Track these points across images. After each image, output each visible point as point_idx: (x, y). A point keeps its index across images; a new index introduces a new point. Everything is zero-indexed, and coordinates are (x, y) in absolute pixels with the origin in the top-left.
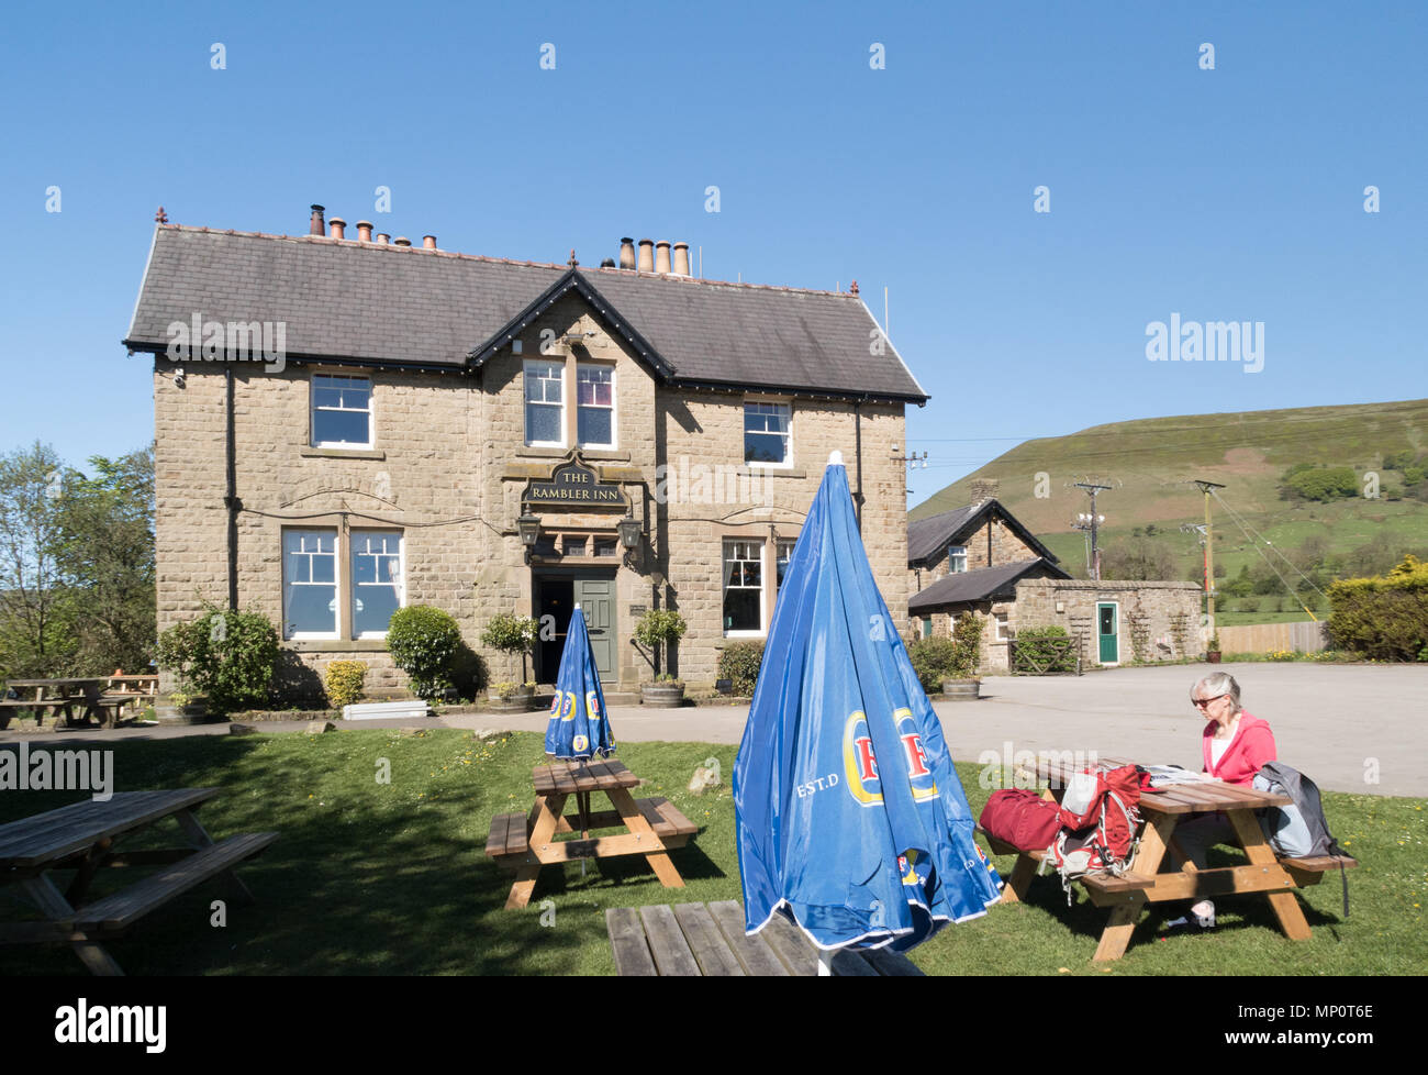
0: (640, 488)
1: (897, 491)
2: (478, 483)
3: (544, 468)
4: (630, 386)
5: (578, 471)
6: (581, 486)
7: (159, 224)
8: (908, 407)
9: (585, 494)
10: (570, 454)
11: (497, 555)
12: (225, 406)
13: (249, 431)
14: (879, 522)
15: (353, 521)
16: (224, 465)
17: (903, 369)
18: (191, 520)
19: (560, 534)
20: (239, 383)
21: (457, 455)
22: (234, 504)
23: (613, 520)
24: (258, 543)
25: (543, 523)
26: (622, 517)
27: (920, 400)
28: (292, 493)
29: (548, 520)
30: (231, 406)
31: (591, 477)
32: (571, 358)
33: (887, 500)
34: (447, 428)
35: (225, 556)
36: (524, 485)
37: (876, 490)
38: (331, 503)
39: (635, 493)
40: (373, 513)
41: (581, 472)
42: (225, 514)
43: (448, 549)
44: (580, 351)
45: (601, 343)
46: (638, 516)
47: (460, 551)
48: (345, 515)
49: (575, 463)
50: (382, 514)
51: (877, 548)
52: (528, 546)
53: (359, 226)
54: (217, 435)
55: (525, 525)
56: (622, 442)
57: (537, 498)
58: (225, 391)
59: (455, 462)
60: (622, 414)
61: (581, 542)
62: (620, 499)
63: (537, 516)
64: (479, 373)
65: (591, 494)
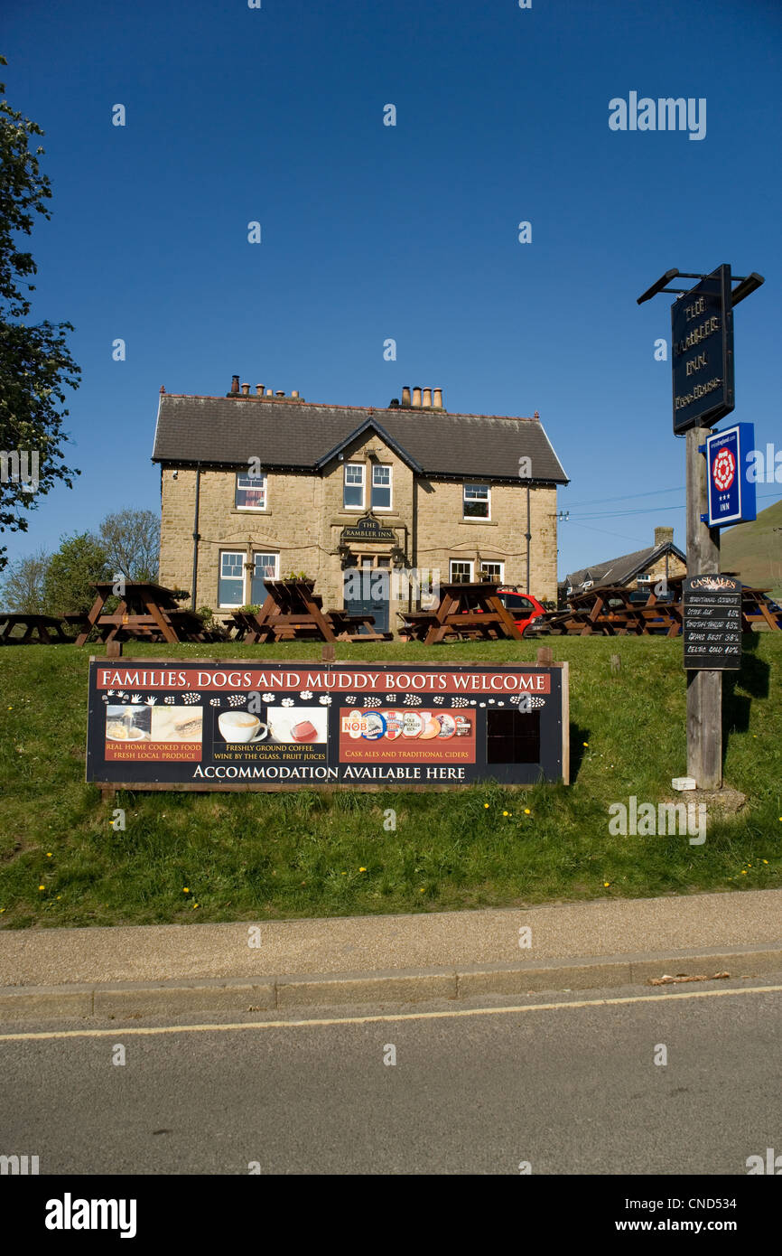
0: (404, 530)
1: (551, 533)
2: (318, 528)
3: (353, 520)
4: (399, 475)
5: (370, 521)
6: (371, 529)
7: (161, 395)
8: (558, 486)
9: (374, 534)
10: (366, 514)
11: (327, 565)
12: (195, 488)
13: (206, 500)
14: (541, 551)
15: (255, 547)
16: (194, 518)
17: (558, 464)
18: (176, 545)
19: (360, 554)
20: (202, 476)
21: (308, 513)
22: (197, 537)
23: (389, 547)
24: (208, 557)
25: (351, 548)
26: (393, 546)
27: (565, 482)
28: (226, 532)
29: (354, 546)
30: (198, 488)
31: (377, 525)
32: (369, 462)
33: (546, 539)
34: (303, 499)
35: (192, 564)
36: (342, 528)
37: (538, 533)
38: (243, 537)
39: (401, 533)
40: (264, 543)
41: (372, 522)
42: (193, 542)
43: (302, 562)
44: (374, 458)
45: (385, 453)
46: (402, 545)
47: (308, 563)
48: (250, 543)
49: (369, 516)
50: (269, 543)
51: (538, 566)
52: (343, 560)
53: (257, 387)
54: (191, 503)
55: (343, 549)
56: (395, 506)
57: (349, 536)
58: (196, 481)
59: (307, 516)
60: (395, 491)
61: (371, 558)
62: (393, 537)
63: (348, 544)
64: (320, 471)
65: (377, 534)
